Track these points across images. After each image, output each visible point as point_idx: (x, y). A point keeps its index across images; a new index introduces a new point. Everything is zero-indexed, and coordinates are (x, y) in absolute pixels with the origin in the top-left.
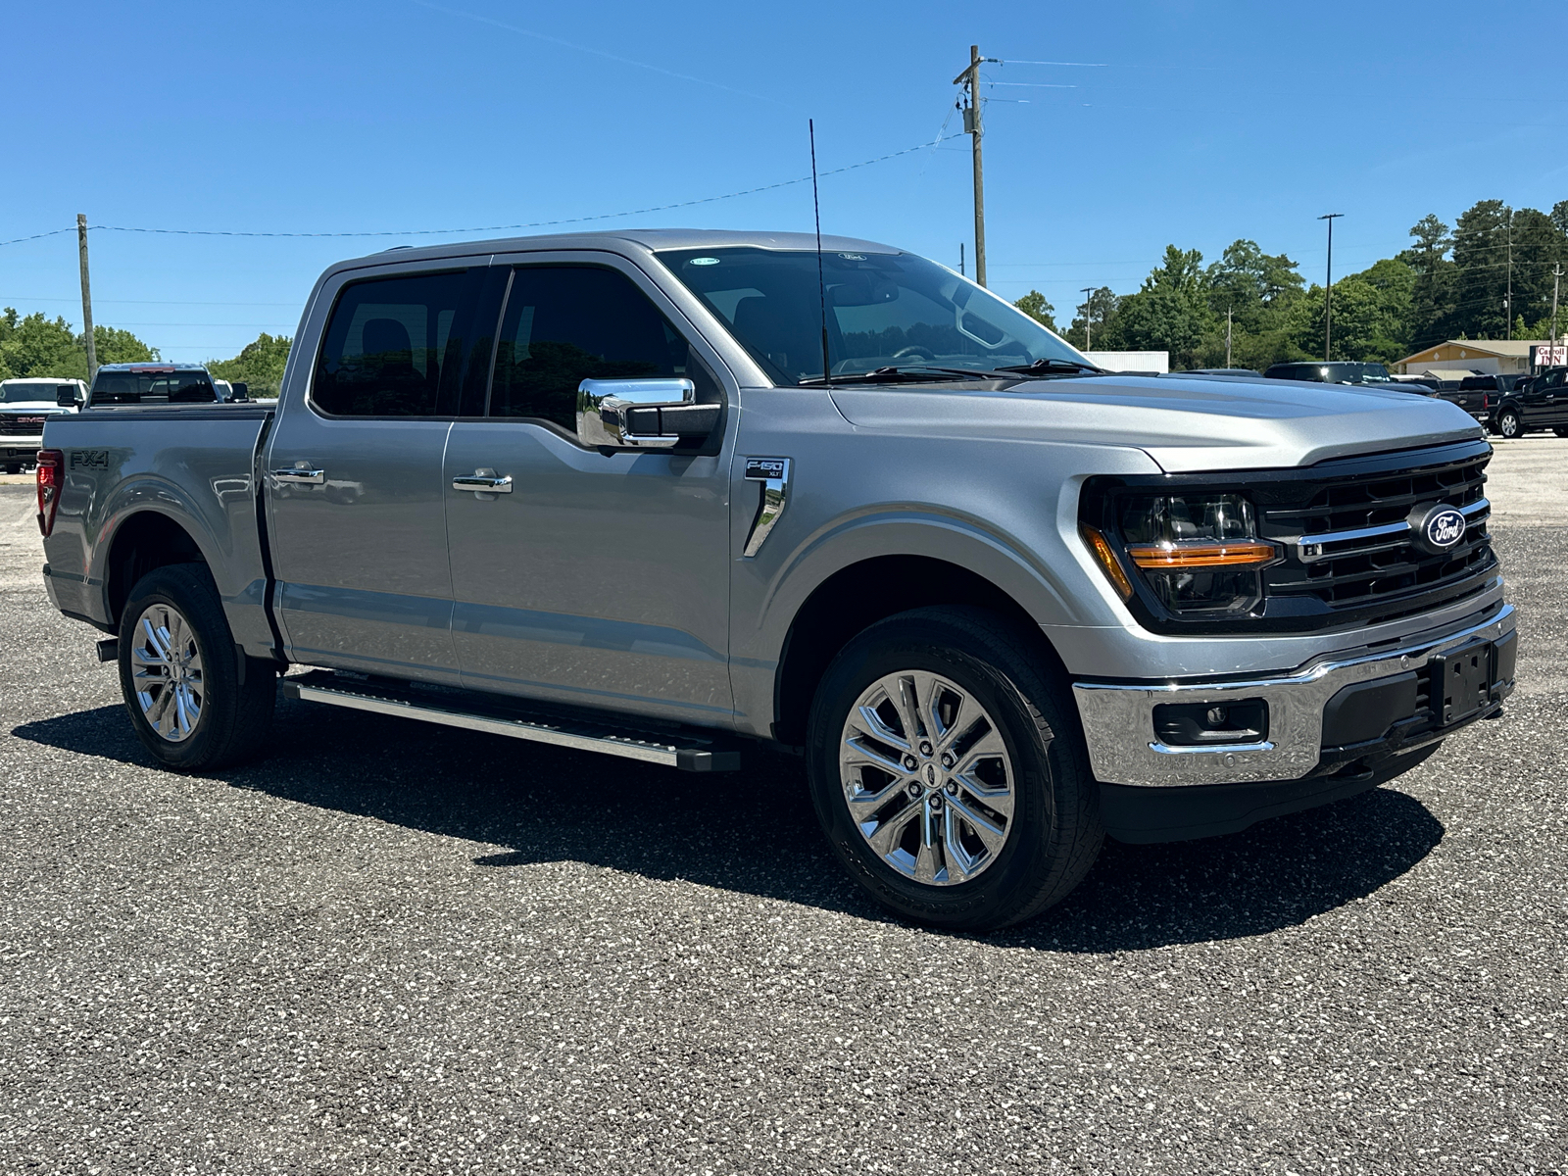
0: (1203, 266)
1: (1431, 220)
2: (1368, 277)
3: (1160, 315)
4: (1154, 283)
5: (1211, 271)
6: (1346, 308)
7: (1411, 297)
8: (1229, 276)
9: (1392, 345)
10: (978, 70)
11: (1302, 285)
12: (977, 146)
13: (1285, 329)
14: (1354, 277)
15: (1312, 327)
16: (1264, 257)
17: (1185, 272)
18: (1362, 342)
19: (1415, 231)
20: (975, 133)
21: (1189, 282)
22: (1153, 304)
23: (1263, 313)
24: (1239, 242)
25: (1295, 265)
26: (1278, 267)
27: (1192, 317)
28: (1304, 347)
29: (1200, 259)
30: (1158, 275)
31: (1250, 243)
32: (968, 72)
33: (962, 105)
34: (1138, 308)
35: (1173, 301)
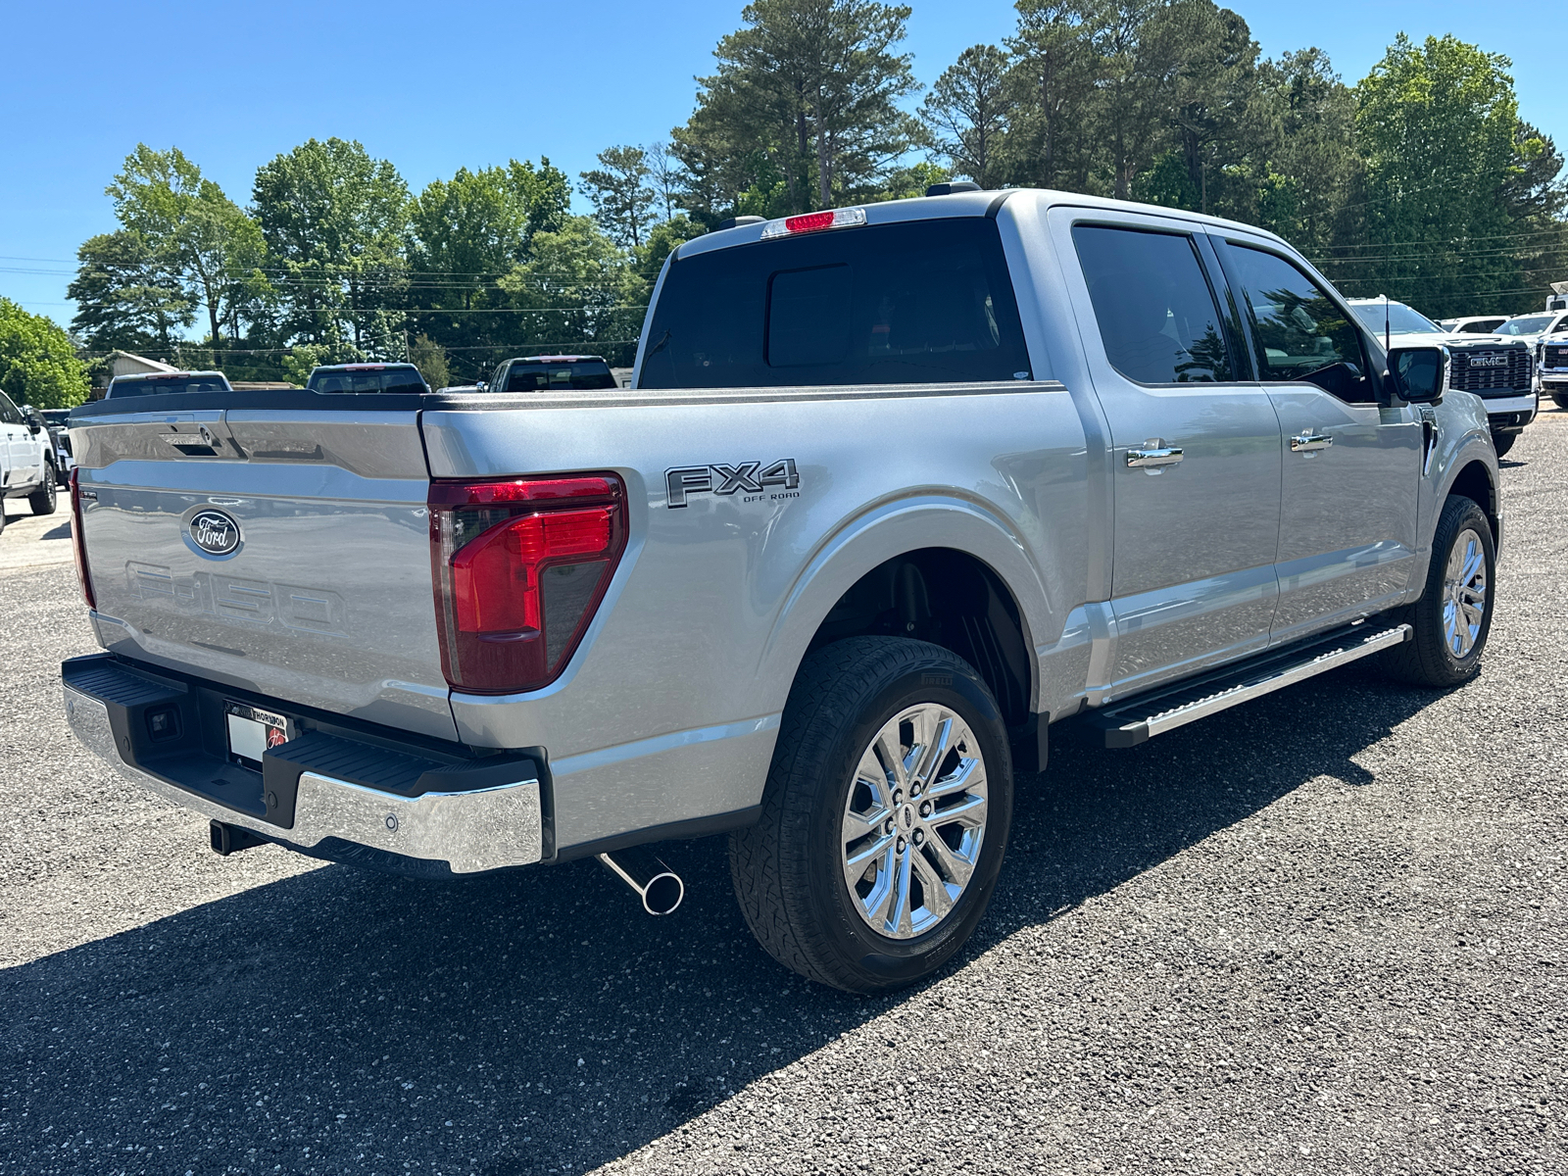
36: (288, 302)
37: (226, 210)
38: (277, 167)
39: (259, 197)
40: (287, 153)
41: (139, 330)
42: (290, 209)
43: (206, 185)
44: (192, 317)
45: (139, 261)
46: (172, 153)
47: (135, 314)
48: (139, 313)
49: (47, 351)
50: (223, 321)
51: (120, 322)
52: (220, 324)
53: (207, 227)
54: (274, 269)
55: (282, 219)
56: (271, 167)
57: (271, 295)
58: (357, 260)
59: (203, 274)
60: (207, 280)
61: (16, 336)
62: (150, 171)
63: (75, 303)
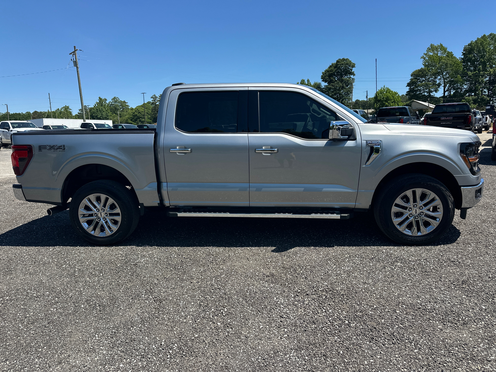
0: (107, 102)
1: (154, 95)
2: (142, 106)
3: (99, 112)
4: (97, 105)
5: (109, 103)
6: (139, 113)
7: (151, 111)
8: (113, 104)
9: (149, 121)
10: (76, 52)
11: (129, 107)
12: (78, 70)
13: (127, 116)
14: (139, 106)
15: (133, 116)
16: (121, 101)
17: (103, 103)
18: (143, 120)
19: (152, 97)
20: (77, 67)
21: (105, 105)
22: (97, 110)
23: (122, 113)
24: (115, 97)
25: (127, 103)
26: (124, 103)
27: (106, 113)
28: (131, 120)
29: (107, 100)
30: (97, 103)
31: (117, 97)
32: (73, 52)
33: (73, 60)
34: (93, 110)
35: (102, 109)
36: (468, 84)
37: (453, 59)
38: (470, 45)
39: (464, 54)
40: (474, 40)
41: (423, 94)
42: (472, 57)
43: (448, 52)
44: (438, 90)
45: (426, 76)
46: (440, 45)
47: (422, 90)
48: (424, 89)
49: (394, 100)
50: (447, 91)
51: (418, 92)
52: (446, 91)
53: (446, 64)
54: (464, 74)
55: (470, 60)
56: (469, 45)
57: (462, 82)
58: (491, 70)
59: (443, 78)
60: (444, 79)
61: (388, 97)
62: (433, 51)
63: (408, 88)
